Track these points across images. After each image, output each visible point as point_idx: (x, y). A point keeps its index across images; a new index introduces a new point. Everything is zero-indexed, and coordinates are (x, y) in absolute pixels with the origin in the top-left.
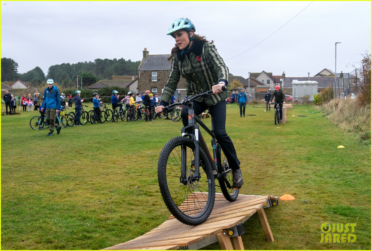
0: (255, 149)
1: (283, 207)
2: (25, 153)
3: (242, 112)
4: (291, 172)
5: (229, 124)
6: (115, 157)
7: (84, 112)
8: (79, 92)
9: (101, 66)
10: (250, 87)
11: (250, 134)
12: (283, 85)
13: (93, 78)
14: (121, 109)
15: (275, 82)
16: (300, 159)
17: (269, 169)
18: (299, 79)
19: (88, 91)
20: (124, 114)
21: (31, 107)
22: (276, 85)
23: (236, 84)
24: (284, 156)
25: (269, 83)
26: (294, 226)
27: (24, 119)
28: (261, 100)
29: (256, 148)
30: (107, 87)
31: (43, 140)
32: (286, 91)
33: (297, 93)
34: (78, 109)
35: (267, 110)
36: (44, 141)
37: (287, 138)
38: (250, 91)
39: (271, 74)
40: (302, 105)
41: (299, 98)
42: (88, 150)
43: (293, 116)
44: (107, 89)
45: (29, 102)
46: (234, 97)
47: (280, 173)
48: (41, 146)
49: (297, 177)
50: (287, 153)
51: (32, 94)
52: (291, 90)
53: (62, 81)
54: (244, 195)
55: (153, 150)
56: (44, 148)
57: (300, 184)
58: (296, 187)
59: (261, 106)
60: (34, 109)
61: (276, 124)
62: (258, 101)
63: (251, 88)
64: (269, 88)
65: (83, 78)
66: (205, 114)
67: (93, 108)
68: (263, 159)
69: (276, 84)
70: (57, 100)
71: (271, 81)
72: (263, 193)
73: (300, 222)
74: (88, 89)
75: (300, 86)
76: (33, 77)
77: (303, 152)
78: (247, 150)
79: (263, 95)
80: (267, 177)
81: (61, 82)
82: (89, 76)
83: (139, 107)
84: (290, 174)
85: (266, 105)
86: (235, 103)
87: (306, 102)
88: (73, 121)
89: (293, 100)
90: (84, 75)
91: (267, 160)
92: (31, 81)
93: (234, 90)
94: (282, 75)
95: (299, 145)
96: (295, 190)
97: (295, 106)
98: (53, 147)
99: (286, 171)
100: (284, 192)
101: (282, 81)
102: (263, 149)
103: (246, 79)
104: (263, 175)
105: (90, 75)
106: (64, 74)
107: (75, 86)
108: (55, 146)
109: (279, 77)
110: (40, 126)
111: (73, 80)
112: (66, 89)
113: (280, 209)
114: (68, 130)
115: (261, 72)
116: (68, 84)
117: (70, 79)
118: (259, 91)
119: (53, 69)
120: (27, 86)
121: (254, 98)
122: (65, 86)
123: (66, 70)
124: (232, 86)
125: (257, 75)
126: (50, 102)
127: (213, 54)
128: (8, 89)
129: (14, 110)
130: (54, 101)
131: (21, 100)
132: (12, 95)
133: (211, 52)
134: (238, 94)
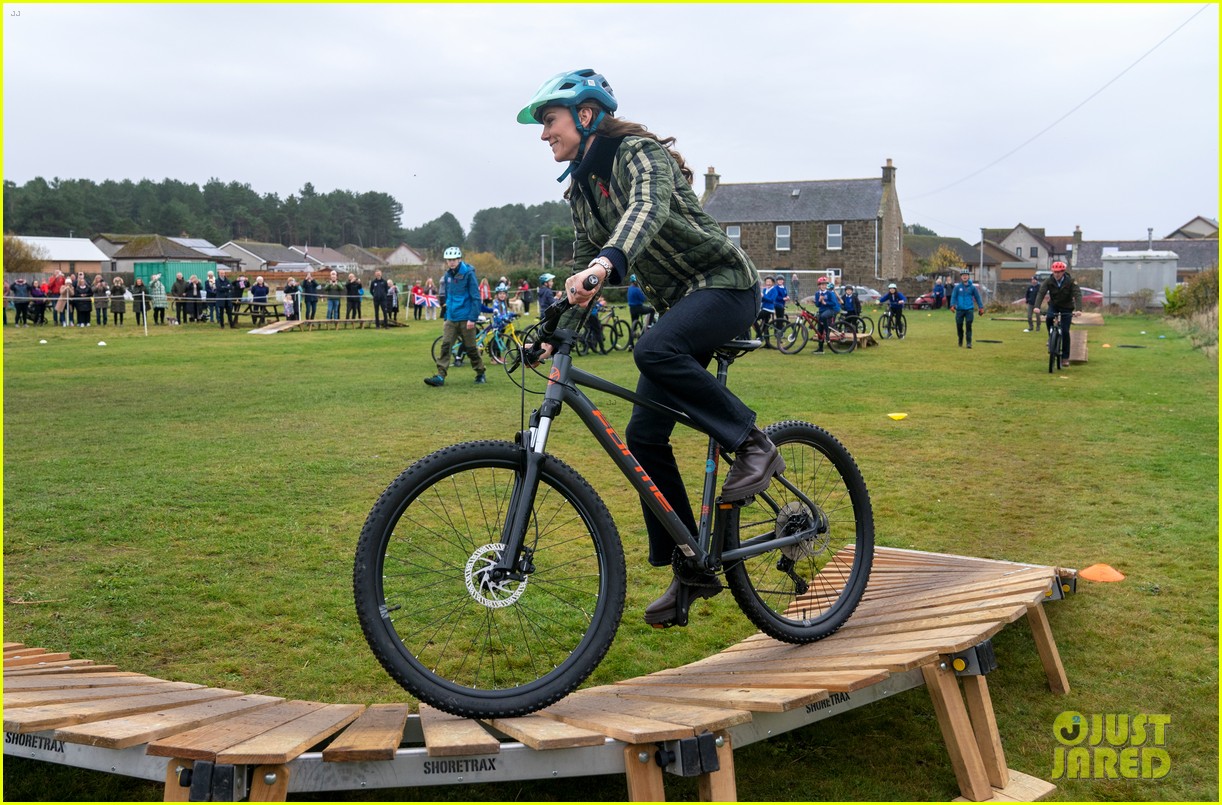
0: (1004, 436)
1: (1092, 598)
2: (423, 425)
4: (1108, 503)
5: (929, 365)
8: (549, 277)
10: (983, 266)
11: (989, 393)
12: (1074, 261)
15: (1051, 254)
16: (1132, 468)
17: (1047, 492)
18: (1122, 246)
21: (433, 312)
22: (1054, 261)
23: (945, 258)
24: (1088, 457)
25: (1036, 256)
26: (1126, 654)
27: (417, 339)
28: (1014, 300)
29: (1006, 432)
31: (466, 393)
32: (1084, 278)
33: (1117, 283)
35: (1031, 329)
36: (469, 396)
37: (1091, 408)
38: (984, 277)
39: (1042, 231)
40: (1131, 316)
41: (1121, 298)
42: (574, 423)
43: (1107, 346)
45: (430, 299)
46: (942, 294)
47: (1079, 504)
48: (461, 407)
49: (1125, 518)
50: (1096, 450)
51: (436, 280)
52: (1100, 274)
53: (505, 248)
54: (982, 560)
56: (468, 414)
57: (1135, 538)
58: (1126, 545)
59: (1015, 316)
60: (439, 316)
61: (1051, 371)
62: (1006, 304)
63: (986, 269)
64: (1036, 269)
65: (556, 241)
66: (864, 338)
68: (1026, 463)
69: (1056, 257)
70: (470, 299)
71: (1042, 252)
72: (1032, 556)
73: (1143, 645)
75: (1124, 264)
76: (437, 237)
77: (1139, 447)
78: (981, 437)
79: (1020, 287)
80: (1042, 513)
81: (502, 250)
84: (1104, 508)
85: (1026, 314)
86: (942, 308)
87: (1143, 307)
89: (1106, 302)
90: (559, 233)
91: (1041, 466)
92: (430, 248)
93: (940, 274)
94: (1072, 235)
95: (1129, 430)
96: (1124, 555)
97: (1109, 317)
98: (490, 412)
99: (1096, 501)
100: (1091, 558)
101: (1071, 252)
102: (1027, 437)
103: (972, 244)
104: (1031, 507)
106: (511, 231)
107: (537, 259)
108: (495, 408)
109: (1065, 241)
110: (458, 358)
111: (531, 246)
112: (515, 266)
113: (1082, 605)
115: (1013, 228)
116: (521, 256)
117: (523, 242)
118: (1008, 276)
119: (483, 218)
120: (423, 260)
121: (995, 298)
122: (513, 259)
123: (515, 220)
124: (935, 263)
125: (1002, 235)
126: (455, 305)
127: (633, 169)
128: (378, 266)
129: (393, 317)
130: (465, 301)
131: (410, 293)
132: (389, 281)
133: (632, 162)
134: (952, 286)
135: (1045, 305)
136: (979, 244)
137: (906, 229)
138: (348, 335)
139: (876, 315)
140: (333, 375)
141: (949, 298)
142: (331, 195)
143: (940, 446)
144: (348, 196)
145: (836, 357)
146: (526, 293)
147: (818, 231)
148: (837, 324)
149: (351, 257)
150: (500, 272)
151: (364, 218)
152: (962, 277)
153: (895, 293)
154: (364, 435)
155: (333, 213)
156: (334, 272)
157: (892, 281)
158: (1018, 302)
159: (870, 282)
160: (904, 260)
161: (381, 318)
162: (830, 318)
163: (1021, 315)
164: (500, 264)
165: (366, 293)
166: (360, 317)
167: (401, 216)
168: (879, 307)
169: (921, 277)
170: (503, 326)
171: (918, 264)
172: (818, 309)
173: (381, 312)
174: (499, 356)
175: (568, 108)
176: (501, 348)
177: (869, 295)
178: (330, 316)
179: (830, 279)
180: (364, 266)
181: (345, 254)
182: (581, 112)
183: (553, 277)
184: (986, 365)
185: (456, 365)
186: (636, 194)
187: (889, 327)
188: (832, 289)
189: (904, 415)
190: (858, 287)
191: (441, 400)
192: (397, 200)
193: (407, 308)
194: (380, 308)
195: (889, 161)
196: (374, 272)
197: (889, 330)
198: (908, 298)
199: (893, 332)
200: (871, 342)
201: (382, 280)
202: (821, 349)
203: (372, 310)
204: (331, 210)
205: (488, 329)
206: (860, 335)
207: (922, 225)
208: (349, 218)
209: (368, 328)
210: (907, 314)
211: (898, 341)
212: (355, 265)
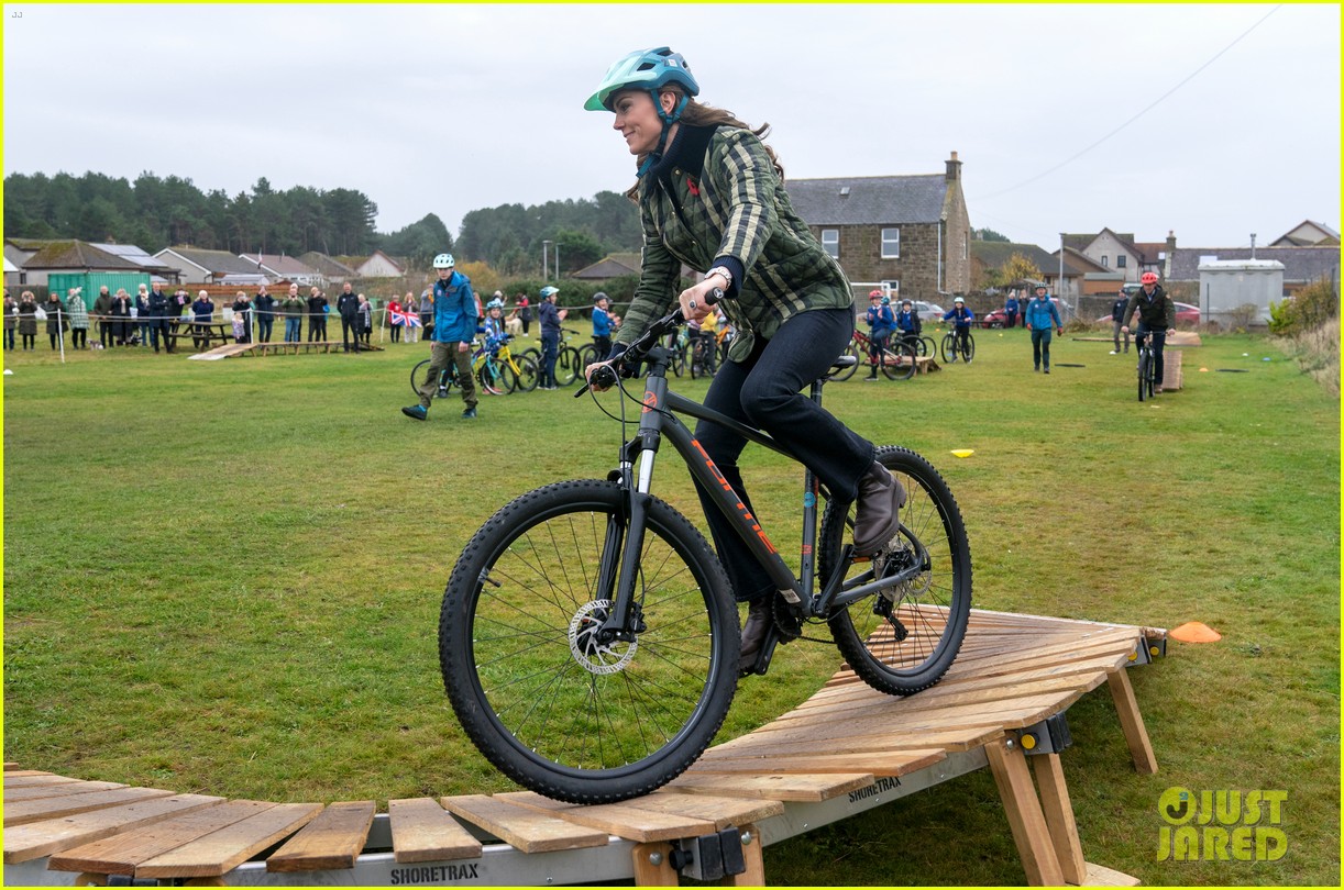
0: (1085, 475)
1: (1184, 662)
2: (399, 467)
3: (1041, 356)
4: (1203, 552)
5: (1000, 393)
6: (660, 487)
7: (566, 350)
8: (552, 290)
9: (615, 214)
10: (1063, 277)
11: (1068, 425)
12: (1167, 272)
13: (590, 247)
14: (674, 341)
15: (1141, 264)
16: (1231, 511)
17: (1134, 540)
18: (1222, 254)
19: (574, 285)
20: (683, 356)
21: (413, 332)
22: (1144, 272)
23: (1019, 268)
24: (1181, 499)
25: (1124, 266)
26: (1222, 726)
27: (393, 364)
28: (1098, 317)
29: (1088, 471)
30: (632, 274)
31: (451, 429)
32: (1178, 292)
33: (1216, 298)
34: (551, 339)
35: (1118, 351)
36: (455, 432)
37: (1186, 442)
38: (1064, 290)
39: (1131, 237)
40: (1232, 335)
41: (1221, 314)
42: (581, 464)
43: (1204, 370)
44: (631, 280)
45: (410, 318)
46: (1015, 310)
47: (1170, 554)
48: (446, 446)
49: (1223, 569)
50: (1190, 490)
52: (1196, 287)
53: (500, 256)
54: (1058, 619)
55: (774, 470)
56: (454, 454)
57: (1234, 592)
58: (1224, 600)
59: (1100, 335)
60: (421, 337)
61: (1141, 399)
62: (1089, 322)
63: (1066, 282)
64: (1124, 281)
65: (561, 247)
66: (925, 362)
67: (593, 337)
68: (1111, 507)
69: (1147, 268)
70: (464, 316)
71: (1131, 261)
72: (1116, 614)
73: (1241, 715)
74: (575, 281)
75: (1223, 277)
76: (419, 244)
77: (1240, 487)
78: (1059, 477)
79: (1105, 302)
80: (1129, 564)
81: (497, 259)
82: (579, 241)
83: (728, 336)
84: (1201, 556)
85: (1112, 333)
86: (1016, 326)
87: (1244, 325)
88: (534, 374)
89: (1203, 319)
90: (565, 238)
91: (1127, 510)
92: (413, 256)
93: (1013, 287)
94: (1165, 241)
95: (1228, 466)
96: (1221, 611)
97: (1207, 337)
98: (479, 452)
99: (1190, 549)
100: (1183, 615)
101: (1164, 261)
102: (1112, 476)
103: (1051, 252)
104: (1115, 558)
105: (581, 238)
106: (507, 236)
107: (538, 270)
108: (486, 448)
109: (1156, 248)
110: (442, 387)
111: (532, 253)
112: (512, 278)
113: (1173, 670)
114: (521, 400)
115: (1098, 232)
116: (519, 266)
117: (522, 248)
118: (1091, 289)
119: (474, 221)
120: (402, 271)
121: (1076, 314)
122: (510, 269)
123: (512, 222)
124: (1008, 274)
125: (1085, 241)
126: (446, 323)
127: (732, 165)
128: (348, 278)
129: (365, 339)
130: (458, 319)
131: (385, 310)
132: (360, 296)
133: (729, 157)
134: (1027, 301)
135: (1135, 323)
136: (1058, 252)
137: (974, 234)
138: (312, 360)
139: (939, 334)
140: (291, 409)
141: (1023, 314)
142: (290, 192)
143: (1012, 487)
144: (311, 193)
145: (892, 385)
146: (525, 310)
147: (872, 237)
148: (893, 345)
149: (314, 267)
150: (494, 285)
151: (330, 221)
152: (1038, 292)
153: (962, 308)
154: (327, 480)
155: (293, 214)
156: (294, 285)
157: (957, 295)
158: (1103, 319)
159: (932, 297)
160: (972, 270)
161: (351, 340)
162: (884, 338)
163: (1107, 335)
164: (494, 275)
165: (333, 310)
166: (325, 339)
167: (375, 218)
168: (943, 326)
169: (992, 291)
170: (497, 349)
171: (987, 276)
172: (870, 328)
173: (350, 333)
174: (492, 385)
175: (648, 92)
176: (494, 376)
177: (931, 312)
178: (289, 337)
179: (885, 292)
180: (330, 278)
181: (307, 264)
182: (662, 97)
183: (557, 290)
184: (1065, 392)
185: (440, 396)
186: (740, 195)
187: (954, 349)
188: (887, 303)
189: (969, 452)
190: (918, 303)
191: (424, 439)
192: (371, 198)
193: (382, 328)
194: (350, 328)
195: (954, 154)
196: (342, 285)
197: (954, 353)
198: (976, 315)
199: (959, 355)
200: (933, 367)
201: (351, 295)
202: (874, 375)
203: (340, 331)
204: (290, 210)
205: (479, 354)
206: (919, 359)
207: (992, 230)
208: (312, 220)
209: (335, 352)
210: (974, 333)
211: (965, 366)
212: (320, 277)
